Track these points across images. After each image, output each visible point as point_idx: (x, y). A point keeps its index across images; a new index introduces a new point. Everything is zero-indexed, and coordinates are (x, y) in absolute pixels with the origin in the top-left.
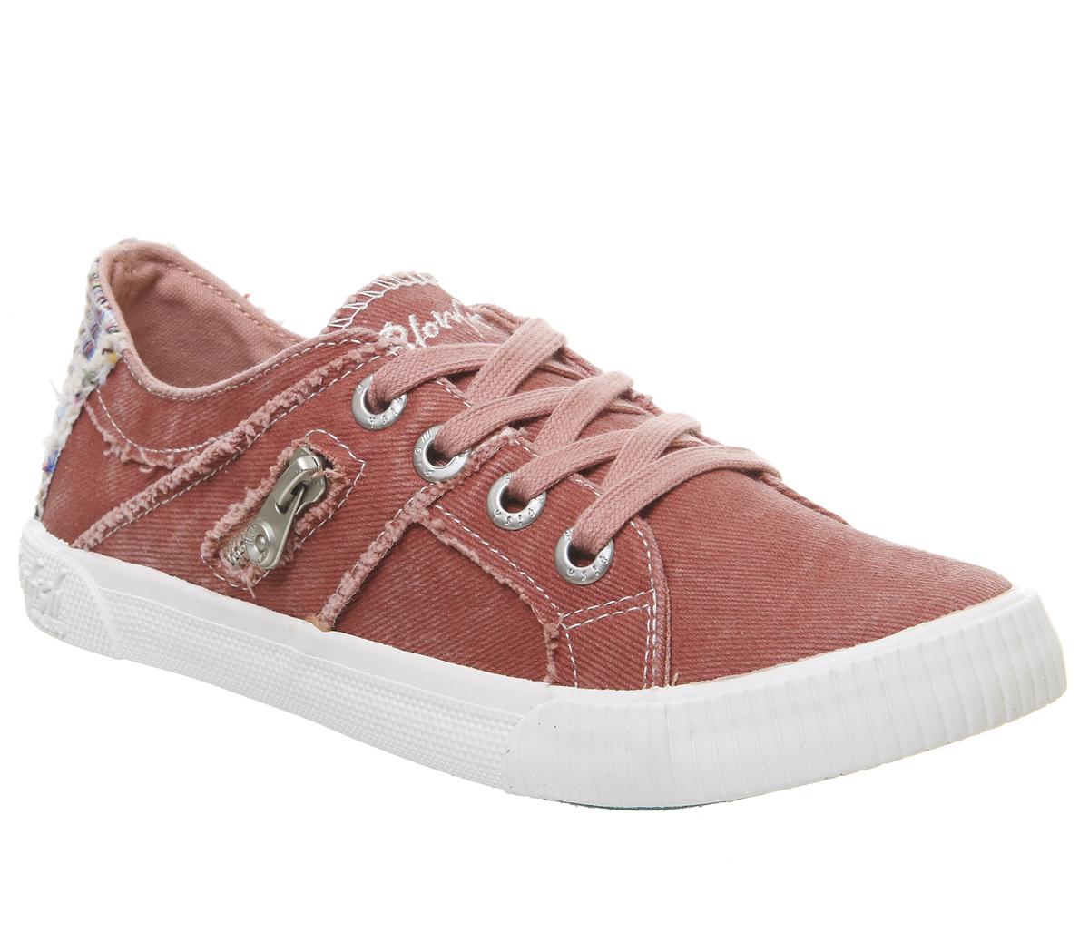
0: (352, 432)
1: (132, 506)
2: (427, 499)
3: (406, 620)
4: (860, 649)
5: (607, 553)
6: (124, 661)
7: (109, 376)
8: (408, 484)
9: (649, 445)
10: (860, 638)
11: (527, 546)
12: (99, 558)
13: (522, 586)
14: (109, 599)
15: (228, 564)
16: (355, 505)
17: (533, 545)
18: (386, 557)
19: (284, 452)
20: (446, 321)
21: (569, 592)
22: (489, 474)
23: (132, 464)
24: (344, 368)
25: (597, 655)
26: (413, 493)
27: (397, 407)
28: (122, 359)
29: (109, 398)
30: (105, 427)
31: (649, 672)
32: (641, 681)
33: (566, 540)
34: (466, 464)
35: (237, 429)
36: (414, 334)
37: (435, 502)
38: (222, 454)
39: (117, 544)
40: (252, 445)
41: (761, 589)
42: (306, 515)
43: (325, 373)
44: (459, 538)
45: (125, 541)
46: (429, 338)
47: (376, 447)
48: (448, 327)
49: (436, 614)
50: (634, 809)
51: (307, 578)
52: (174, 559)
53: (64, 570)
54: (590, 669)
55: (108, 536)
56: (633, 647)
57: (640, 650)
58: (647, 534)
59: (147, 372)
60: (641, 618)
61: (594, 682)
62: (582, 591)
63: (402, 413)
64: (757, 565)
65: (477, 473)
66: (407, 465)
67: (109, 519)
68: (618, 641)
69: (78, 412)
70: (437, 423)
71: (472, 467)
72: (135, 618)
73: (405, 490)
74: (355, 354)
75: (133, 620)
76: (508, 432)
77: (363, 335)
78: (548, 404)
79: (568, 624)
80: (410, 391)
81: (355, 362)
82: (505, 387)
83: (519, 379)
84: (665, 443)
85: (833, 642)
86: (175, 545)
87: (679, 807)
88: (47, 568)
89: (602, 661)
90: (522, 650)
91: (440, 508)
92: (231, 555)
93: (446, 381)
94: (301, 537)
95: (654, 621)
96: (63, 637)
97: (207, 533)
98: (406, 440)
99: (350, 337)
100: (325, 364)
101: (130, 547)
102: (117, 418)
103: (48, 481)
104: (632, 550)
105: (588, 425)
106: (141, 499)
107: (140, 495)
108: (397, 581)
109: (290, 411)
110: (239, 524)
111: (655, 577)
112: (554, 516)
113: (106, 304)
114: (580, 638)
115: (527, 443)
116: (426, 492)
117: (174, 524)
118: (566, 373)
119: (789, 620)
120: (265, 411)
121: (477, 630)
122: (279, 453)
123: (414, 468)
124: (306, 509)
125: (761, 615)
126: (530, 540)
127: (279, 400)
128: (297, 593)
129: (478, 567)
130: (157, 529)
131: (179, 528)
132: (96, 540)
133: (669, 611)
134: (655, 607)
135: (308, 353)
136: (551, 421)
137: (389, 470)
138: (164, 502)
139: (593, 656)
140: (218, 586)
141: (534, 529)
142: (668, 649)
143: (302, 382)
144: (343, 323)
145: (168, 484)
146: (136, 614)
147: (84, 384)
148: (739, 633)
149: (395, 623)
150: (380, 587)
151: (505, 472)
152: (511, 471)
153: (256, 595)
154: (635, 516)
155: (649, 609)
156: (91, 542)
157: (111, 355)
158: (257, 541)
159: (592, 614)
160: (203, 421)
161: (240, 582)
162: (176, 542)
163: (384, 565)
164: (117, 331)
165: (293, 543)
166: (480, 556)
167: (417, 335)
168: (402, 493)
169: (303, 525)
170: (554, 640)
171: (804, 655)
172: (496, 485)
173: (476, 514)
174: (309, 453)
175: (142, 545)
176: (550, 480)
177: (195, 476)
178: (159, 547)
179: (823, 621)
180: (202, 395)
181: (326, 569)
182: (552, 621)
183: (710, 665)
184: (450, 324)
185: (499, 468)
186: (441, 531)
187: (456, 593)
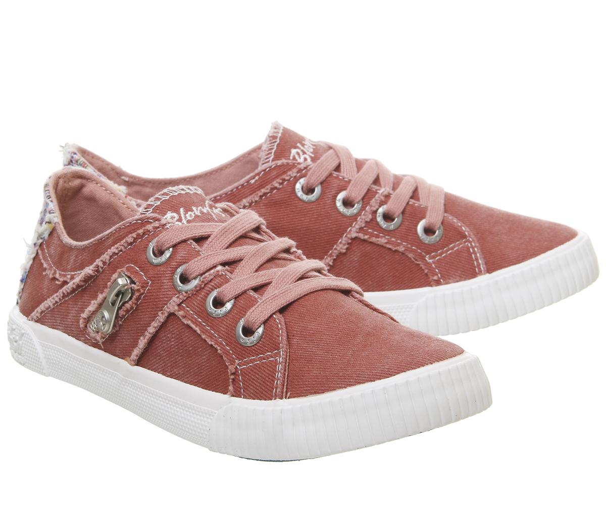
0: (146, 266)
1: (52, 300)
2: (178, 301)
3: (168, 362)
4: (378, 382)
5: (260, 330)
6: (50, 378)
7: (49, 235)
8: (170, 293)
9: (290, 276)
10: (378, 377)
11: (223, 326)
12: (39, 326)
13: (219, 346)
14: (43, 347)
15: (91, 331)
16: (146, 303)
17: (226, 326)
18: (159, 329)
19: (114, 275)
20: (199, 211)
21: (242, 350)
22: (208, 289)
23: (54, 279)
24: (144, 234)
25: (252, 382)
26: (171, 298)
27: (167, 254)
28: (55, 227)
29: (48, 246)
30: (45, 261)
31: (276, 391)
32: (272, 396)
33: (242, 323)
34: (198, 284)
35: (95, 263)
36: (181, 217)
37: (182, 303)
38: (89, 275)
39: (46, 319)
40: (102, 271)
41: (334, 351)
42: (123, 307)
43: (135, 236)
44: (192, 321)
45: (50, 318)
46: (189, 220)
47: (156, 274)
48: (199, 214)
49: (181, 359)
50: (268, 461)
51: (125, 339)
52: (70, 327)
53: (23, 331)
54: (249, 389)
55: (43, 315)
56: (269, 379)
57: (272, 380)
58: (281, 321)
59: (65, 234)
60: (274, 364)
61: (250, 396)
62: (248, 349)
63: (170, 257)
64: (334, 338)
65: (203, 288)
66: (170, 284)
67: (42, 307)
68: (263, 375)
69: (36, 252)
70: (184, 263)
71: (200, 285)
72: (54, 356)
73: (168, 296)
74: (149, 227)
75: (52, 357)
76: (219, 268)
77: (155, 218)
78: (242, 255)
79: (240, 366)
80: (174, 246)
81: (149, 231)
82: (222, 246)
83: (230, 241)
84: (298, 275)
85: (365, 379)
86: (70, 320)
87: (289, 461)
88: (16, 330)
89: (255, 386)
90: (219, 379)
91: (184, 305)
92: (92, 326)
93: (192, 241)
94: (122, 318)
95: (280, 365)
96: (23, 365)
97: (81, 315)
98: (170, 271)
99: (148, 218)
100: (136, 232)
101: (52, 321)
102: (51, 256)
103: (22, 287)
104: (272, 329)
105: (261, 266)
106: (56, 297)
107: (55, 295)
108: (164, 342)
109: (119, 255)
110: (96, 311)
111: (282, 343)
112: (237, 311)
113: (50, 199)
114: (245, 373)
115: (228, 274)
116: (178, 297)
117: (70, 310)
118: (258, 239)
119: (345, 367)
120: (107, 254)
121: (199, 368)
122: (112, 276)
123: (173, 285)
124: (123, 305)
125: (332, 364)
126: (225, 323)
127: (113, 249)
128: (121, 346)
129: (200, 336)
130: (63, 312)
131: (72, 312)
132: (37, 317)
133: (288, 361)
134: (281, 358)
135: (128, 226)
136: (243, 263)
137: (161, 286)
138: (67, 299)
139: (250, 382)
140: (88, 341)
141: (227, 318)
142: (286, 380)
143: (124, 241)
144: (147, 211)
145: (67, 290)
146: (54, 354)
147: (38, 239)
148: (320, 373)
149: (163, 363)
150: (157, 344)
151: (216, 288)
152: (219, 287)
153: (104, 346)
154: (276, 312)
155: (278, 360)
156: (35, 317)
157: (50, 225)
158: (102, 320)
159: (251, 361)
160: (84, 259)
161: (96, 340)
162: (70, 319)
163: (158, 333)
164: (53, 213)
165: (118, 321)
166: (201, 330)
167: (183, 218)
168: (167, 298)
169: (121, 313)
170: (233, 374)
171: (350, 385)
172: (210, 295)
173: (200, 309)
174: (125, 276)
175: (57, 320)
176: (237, 293)
177: (78, 286)
178: (64, 321)
179: (361, 368)
180: (84, 245)
181: (133, 335)
182: (232, 364)
183: (305, 389)
184: (200, 213)
185: (213, 286)
186: (184, 317)
187: (190, 349)
